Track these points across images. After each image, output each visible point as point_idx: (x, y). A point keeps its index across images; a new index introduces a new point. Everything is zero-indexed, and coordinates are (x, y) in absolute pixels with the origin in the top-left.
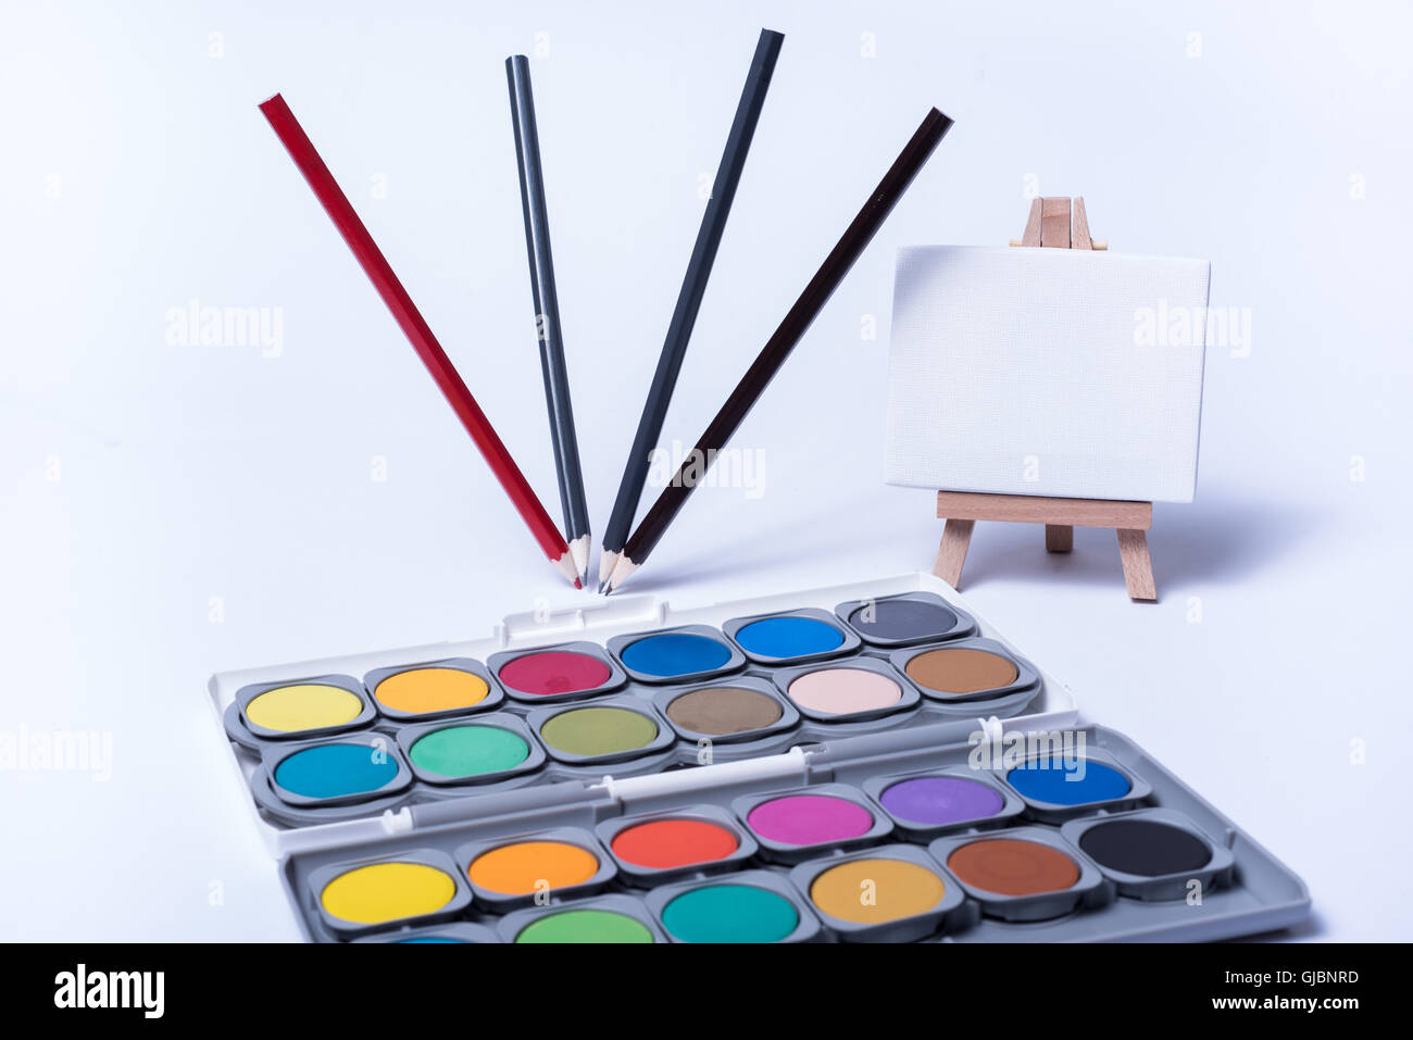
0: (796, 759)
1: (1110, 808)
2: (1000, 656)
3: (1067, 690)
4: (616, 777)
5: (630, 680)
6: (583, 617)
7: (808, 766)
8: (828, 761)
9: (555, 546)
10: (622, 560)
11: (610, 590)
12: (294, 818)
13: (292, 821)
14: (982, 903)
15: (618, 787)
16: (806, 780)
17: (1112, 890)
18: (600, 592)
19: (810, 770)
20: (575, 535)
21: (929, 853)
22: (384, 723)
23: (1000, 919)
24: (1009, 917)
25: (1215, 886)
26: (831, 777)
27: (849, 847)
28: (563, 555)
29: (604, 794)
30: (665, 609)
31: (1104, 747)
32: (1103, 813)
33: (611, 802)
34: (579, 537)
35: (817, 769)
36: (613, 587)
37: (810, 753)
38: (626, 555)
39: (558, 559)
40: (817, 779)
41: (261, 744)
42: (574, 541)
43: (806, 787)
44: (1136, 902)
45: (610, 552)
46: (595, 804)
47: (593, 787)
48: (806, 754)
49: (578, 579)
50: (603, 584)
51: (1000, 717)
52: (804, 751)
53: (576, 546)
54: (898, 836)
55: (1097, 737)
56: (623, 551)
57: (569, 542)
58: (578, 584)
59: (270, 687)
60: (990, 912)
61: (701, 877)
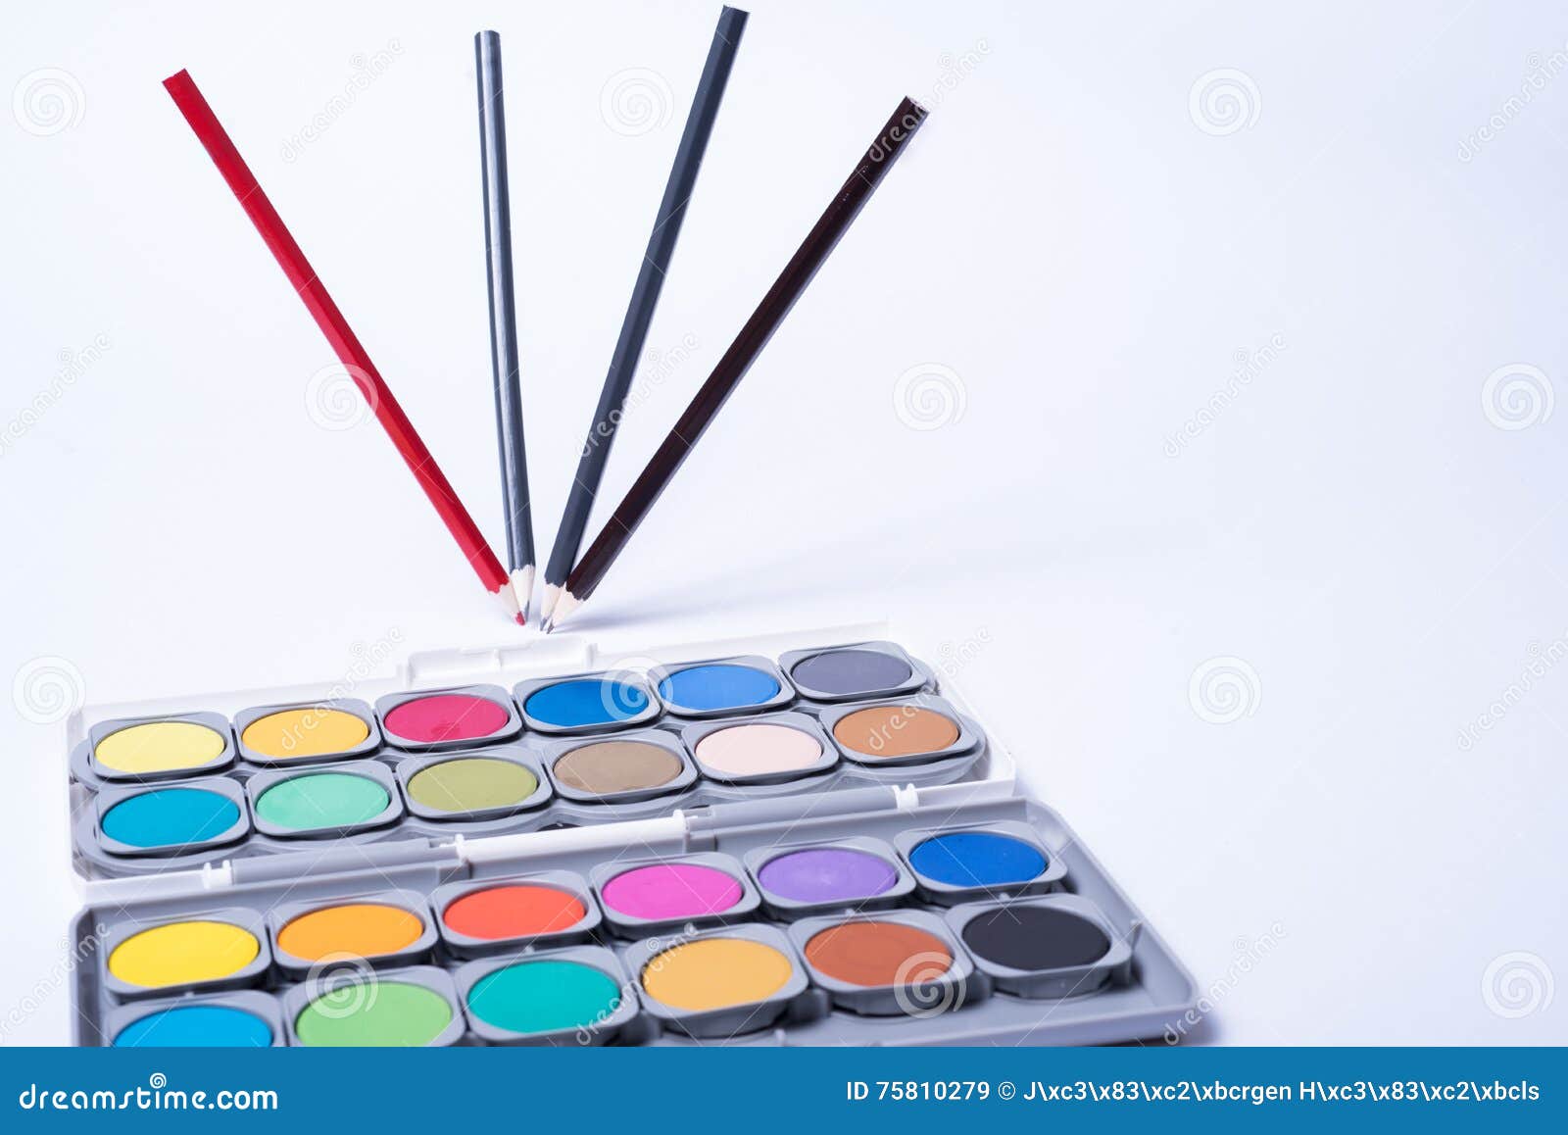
0: (675, 824)
1: (1013, 891)
2: (945, 716)
3: (1009, 756)
4: (468, 836)
5: (525, 728)
6: (501, 658)
7: (686, 832)
8: (713, 827)
9: (494, 575)
10: (564, 595)
11: (551, 627)
12: (111, 868)
13: (110, 871)
14: (832, 994)
15: (467, 846)
16: (684, 848)
17: (987, 985)
18: (541, 630)
19: (688, 836)
20: (517, 565)
21: (787, 936)
22: (241, 767)
23: (852, 1012)
24: (860, 1010)
25: (1109, 985)
26: (714, 845)
27: (702, 924)
28: (502, 587)
29: (452, 855)
30: (592, 652)
31: (1034, 823)
32: (1004, 897)
33: (459, 864)
34: (522, 566)
35: (698, 836)
36: (554, 625)
37: (695, 817)
38: (568, 589)
39: (497, 591)
40: (695, 846)
41: (101, 785)
42: (515, 571)
43: (683, 855)
44: (1013, 999)
45: (552, 586)
46: (439, 865)
47: (443, 846)
48: (688, 818)
49: (520, 614)
50: (545, 621)
51: (918, 785)
52: (686, 816)
53: (518, 578)
54: (764, 914)
55: (1028, 811)
56: (565, 585)
57: (511, 572)
58: (521, 619)
59: (134, 723)
60: (839, 1004)
61: (529, 950)
